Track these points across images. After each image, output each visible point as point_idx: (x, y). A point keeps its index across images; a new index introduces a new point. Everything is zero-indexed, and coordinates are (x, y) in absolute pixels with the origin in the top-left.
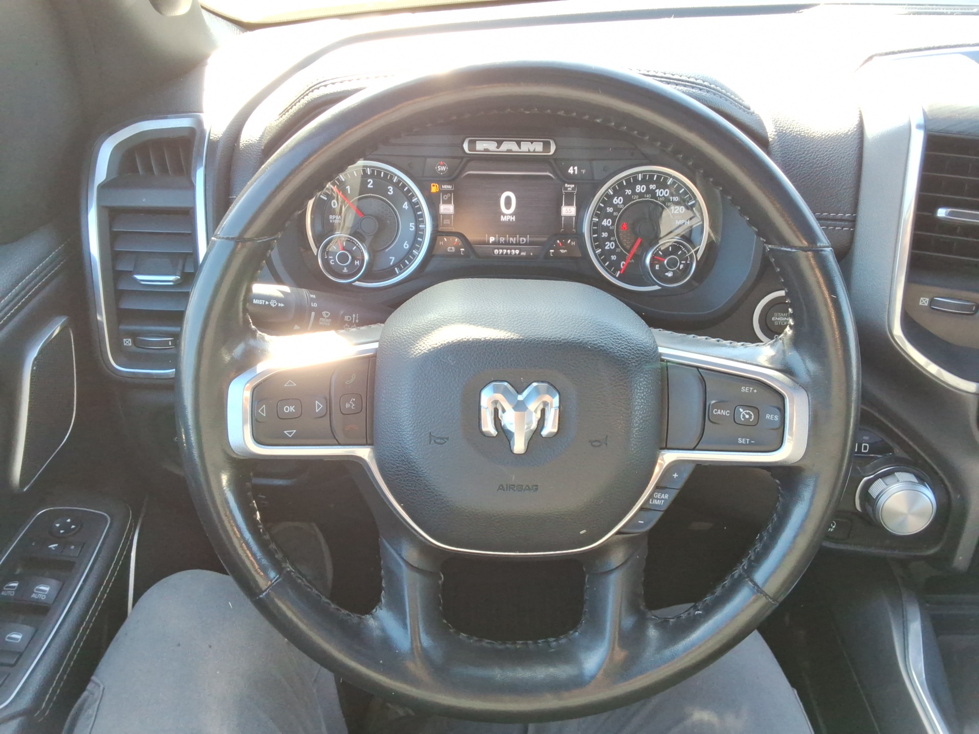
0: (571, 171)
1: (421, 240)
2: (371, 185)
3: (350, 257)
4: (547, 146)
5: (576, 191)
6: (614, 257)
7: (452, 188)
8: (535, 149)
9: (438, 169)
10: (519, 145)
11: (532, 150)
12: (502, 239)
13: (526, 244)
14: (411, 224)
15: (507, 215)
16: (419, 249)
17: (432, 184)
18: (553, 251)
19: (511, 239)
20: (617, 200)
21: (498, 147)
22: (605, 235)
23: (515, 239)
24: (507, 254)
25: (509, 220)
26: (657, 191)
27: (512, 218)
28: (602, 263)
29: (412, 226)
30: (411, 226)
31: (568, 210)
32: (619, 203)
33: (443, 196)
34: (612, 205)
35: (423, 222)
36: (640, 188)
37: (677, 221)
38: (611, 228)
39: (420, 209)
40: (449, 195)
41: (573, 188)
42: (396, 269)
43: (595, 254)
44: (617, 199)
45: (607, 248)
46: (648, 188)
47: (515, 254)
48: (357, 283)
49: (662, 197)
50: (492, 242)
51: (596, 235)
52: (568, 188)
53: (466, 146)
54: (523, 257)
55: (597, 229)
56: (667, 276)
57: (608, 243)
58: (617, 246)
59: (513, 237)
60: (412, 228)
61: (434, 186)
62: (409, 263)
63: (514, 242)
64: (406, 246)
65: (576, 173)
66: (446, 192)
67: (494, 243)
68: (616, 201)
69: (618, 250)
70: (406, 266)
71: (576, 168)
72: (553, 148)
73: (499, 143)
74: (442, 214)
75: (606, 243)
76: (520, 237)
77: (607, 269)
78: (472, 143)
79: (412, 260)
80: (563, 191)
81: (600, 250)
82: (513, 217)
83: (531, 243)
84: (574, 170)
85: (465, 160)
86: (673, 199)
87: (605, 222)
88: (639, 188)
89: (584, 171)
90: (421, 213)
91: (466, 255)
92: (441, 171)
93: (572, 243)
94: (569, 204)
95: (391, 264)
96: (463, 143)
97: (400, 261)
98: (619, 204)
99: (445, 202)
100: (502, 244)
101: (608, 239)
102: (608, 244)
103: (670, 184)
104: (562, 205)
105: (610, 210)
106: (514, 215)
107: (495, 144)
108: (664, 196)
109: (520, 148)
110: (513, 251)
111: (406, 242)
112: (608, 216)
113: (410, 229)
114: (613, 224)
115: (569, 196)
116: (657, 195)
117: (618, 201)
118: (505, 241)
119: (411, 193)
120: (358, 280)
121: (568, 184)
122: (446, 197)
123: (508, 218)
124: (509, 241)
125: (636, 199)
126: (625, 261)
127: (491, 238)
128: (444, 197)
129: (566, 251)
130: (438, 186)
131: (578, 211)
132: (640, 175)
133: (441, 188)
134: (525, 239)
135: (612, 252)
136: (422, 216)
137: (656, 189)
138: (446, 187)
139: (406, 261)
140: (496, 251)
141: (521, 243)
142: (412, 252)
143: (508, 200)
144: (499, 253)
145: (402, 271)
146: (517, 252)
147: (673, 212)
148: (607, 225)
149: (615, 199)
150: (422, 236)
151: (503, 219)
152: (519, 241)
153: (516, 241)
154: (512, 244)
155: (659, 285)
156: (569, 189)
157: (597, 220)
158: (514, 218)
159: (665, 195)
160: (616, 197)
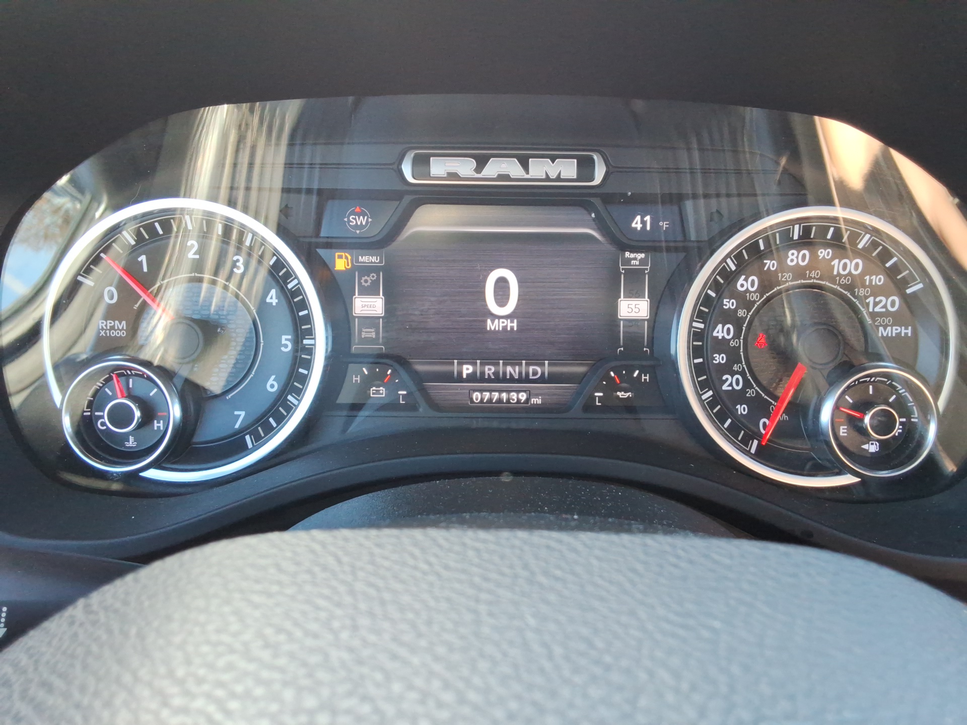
0: (637, 224)
1: (305, 372)
2: (195, 254)
3: (137, 414)
4: (585, 166)
5: (648, 267)
6: (742, 409)
7: (381, 262)
8: (560, 174)
9: (349, 221)
10: (526, 167)
11: (553, 175)
12: (490, 369)
13: (542, 380)
14: (284, 337)
15: (499, 317)
16: (299, 393)
17: (337, 254)
18: (601, 394)
19: (509, 369)
20: (744, 283)
21: (479, 169)
22: (720, 359)
23: (517, 368)
24: (500, 401)
25: (505, 328)
26: (836, 262)
27: (510, 325)
28: (719, 418)
29: (286, 343)
30: (284, 342)
31: (633, 307)
32: (751, 289)
33: (360, 279)
34: (735, 295)
35: (310, 333)
36: (797, 257)
37: (881, 329)
38: (733, 344)
39: (304, 305)
40: (373, 276)
41: (641, 260)
42: (248, 438)
43: (701, 401)
44: (746, 280)
45: (725, 387)
46: (814, 256)
47: (519, 401)
48: (153, 474)
49: (846, 276)
50: (468, 375)
51: (701, 360)
52: (631, 259)
53: (407, 170)
54: (536, 409)
55: (702, 345)
56: (867, 451)
57: (729, 377)
58: (747, 384)
59: (513, 365)
60: (286, 346)
61: (340, 257)
62: (278, 425)
63: (516, 377)
64: (272, 386)
65: (648, 228)
66: (366, 270)
67: (472, 378)
68: (742, 286)
69: (750, 393)
70: (270, 431)
71: (648, 218)
72: (600, 172)
73: (481, 162)
74: (359, 317)
75: (724, 378)
76: (528, 365)
77: (732, 433)
78: (422, 162)
79: (284, 417)
80: (621, 267)
81: (710, 393)
82: (512, 322)
83: (553, 378)
84: (644, 223)
85: (407, 199)
86: (871, 281)
87: (720, 332)
88: (794, 257)
89: (664, 225)
90: (306, 312)
91: (411, 407)
92: (356, 227)
93: (643, 377)
94: (634, 293)
95: (237, 426)
96: (400, 163)
97: (258, 420)
98: (750, 292)
99: (365, 292)
100: (490, 380)
101: (727, 368)
102: (727, 379)
103: (864, 247)
104: (620, 297)
105: (729, 304)
106: (517, 318)
107: (473, 163)
108: (850, 274)
109: (527, 172)
110: (514, 395)
111: (273, 377)
112: (729, 317)
113: (283, 349)
114: (737, 335)
115: (634, 276)
116: (835, 273)
117: (747, 285)
118: (496, 373)
119: (285, 270)
120: (156, 464)
121: (631, 252)
122: (368, 280)
123: (501, 325)
124: (505, 373)
125: (787, 281)
126: (768, 419)
127: (465, 367)
128: (362, 281)
129: (629, 394)
130: (349, 257)
131: (655, 308)
132: (797, 227)
133: (357, 261)
134: (539, 370)
135: (738, 397)
136: (308, 319)
137: (833, 259)
138: (369, 259)
139: (271, 420)
140: (476, 396)
141: (531, 377)
142: (286, 400)
143: (502, 285)
144: (482, 400)
145: (259, 440)
146: (523, 397)
147: (871, 310)
148: (723, 337)
149: (741, 281)
150: (308, 364)
151: (491, 325)
152: (527, 374)
153: (520, 373)
154: (512, 380)
155: (856, 474)
156: (633, 262)
157: (702, 326)
158: (515, 325)
159: (854, 272)
160: (743, 277)
